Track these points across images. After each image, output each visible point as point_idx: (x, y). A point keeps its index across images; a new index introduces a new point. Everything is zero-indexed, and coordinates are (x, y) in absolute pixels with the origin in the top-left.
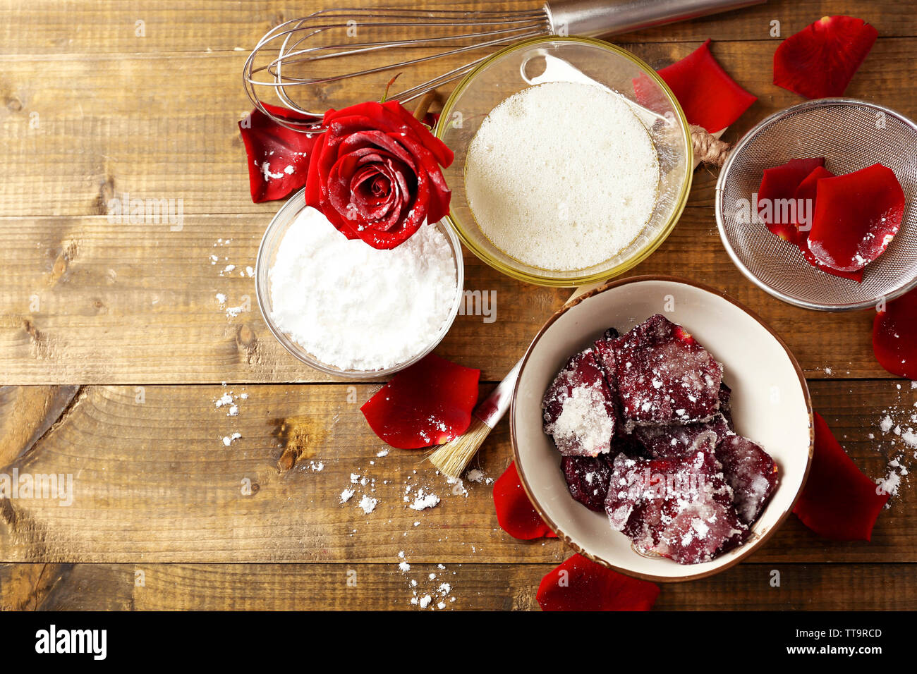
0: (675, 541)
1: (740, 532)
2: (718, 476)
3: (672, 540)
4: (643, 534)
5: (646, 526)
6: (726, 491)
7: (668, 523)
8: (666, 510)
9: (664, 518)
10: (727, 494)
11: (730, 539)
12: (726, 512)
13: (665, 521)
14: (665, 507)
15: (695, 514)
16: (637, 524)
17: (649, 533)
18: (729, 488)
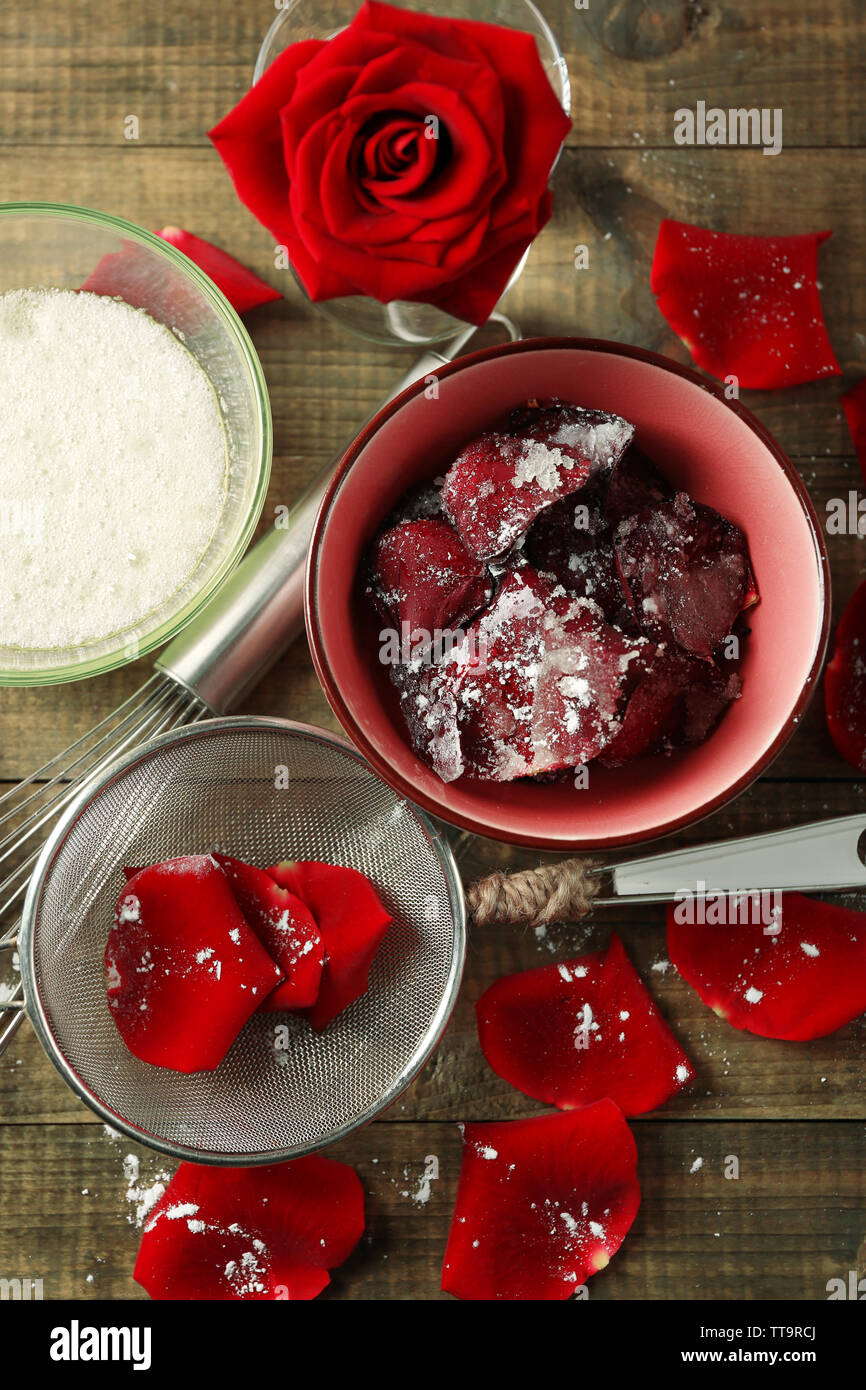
0: (555, 737)
1: (636, 654)
2: (555, 594)
3: (550, 738)
4: (502, 758)
5: (499, 744)
6: (581, 608)
7: (530, 717)
8: (514, 698)
9: (518, 714)
10: (585, 611)
11: (626, 673)
12: (597, 638)
13: (523, 718)
14: (509, 696)
15: (555, 675)
16: (484, 749)
17: (511, 750)
18: (583, 601)
